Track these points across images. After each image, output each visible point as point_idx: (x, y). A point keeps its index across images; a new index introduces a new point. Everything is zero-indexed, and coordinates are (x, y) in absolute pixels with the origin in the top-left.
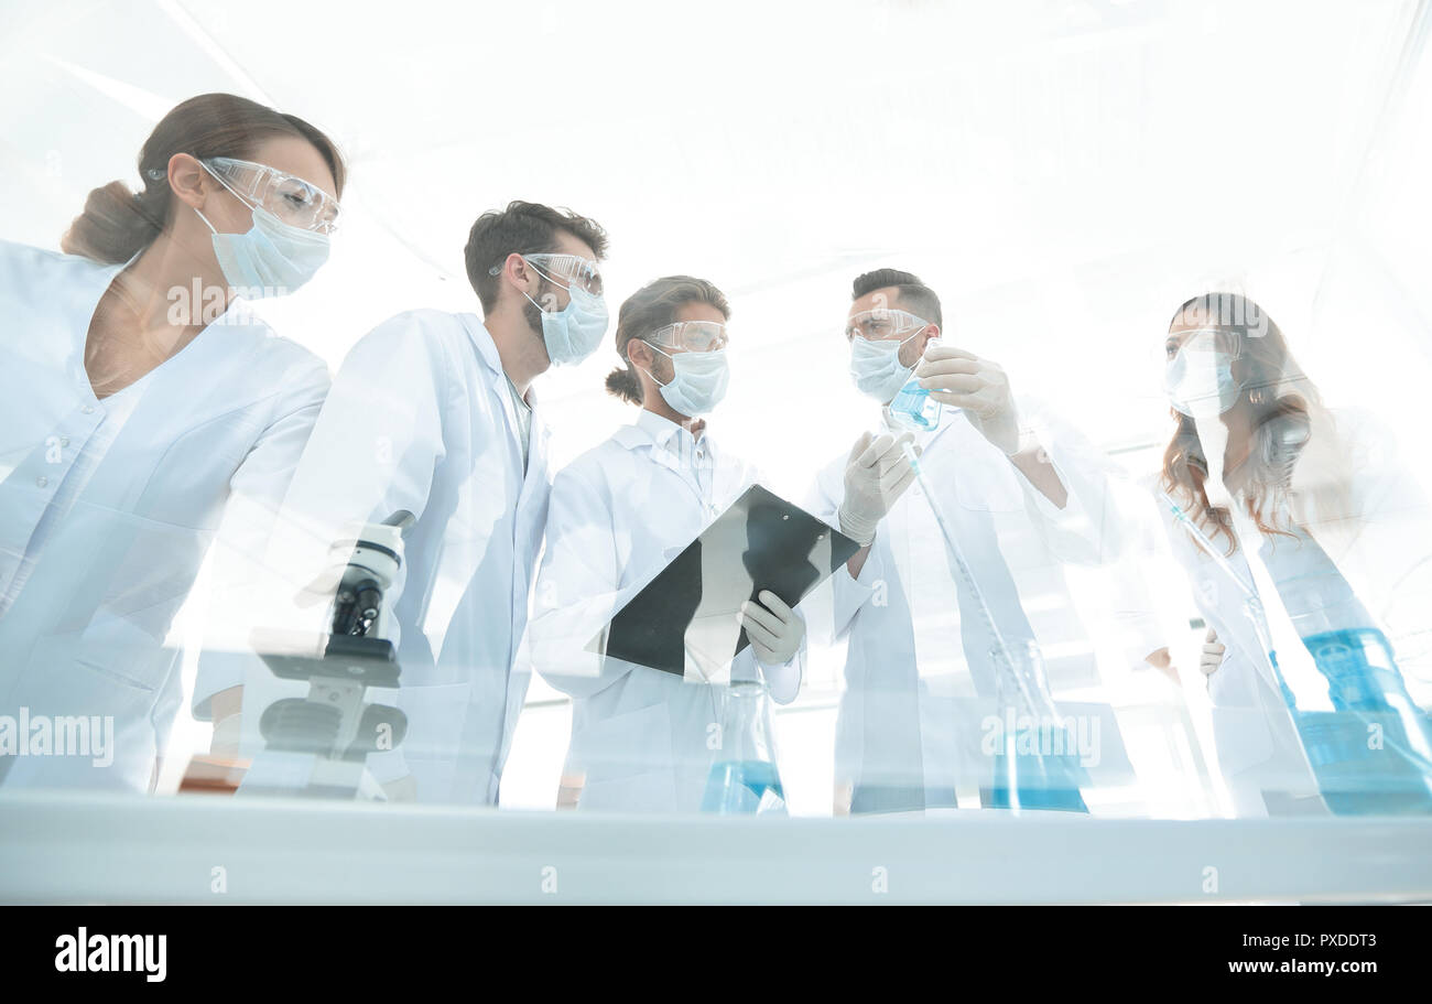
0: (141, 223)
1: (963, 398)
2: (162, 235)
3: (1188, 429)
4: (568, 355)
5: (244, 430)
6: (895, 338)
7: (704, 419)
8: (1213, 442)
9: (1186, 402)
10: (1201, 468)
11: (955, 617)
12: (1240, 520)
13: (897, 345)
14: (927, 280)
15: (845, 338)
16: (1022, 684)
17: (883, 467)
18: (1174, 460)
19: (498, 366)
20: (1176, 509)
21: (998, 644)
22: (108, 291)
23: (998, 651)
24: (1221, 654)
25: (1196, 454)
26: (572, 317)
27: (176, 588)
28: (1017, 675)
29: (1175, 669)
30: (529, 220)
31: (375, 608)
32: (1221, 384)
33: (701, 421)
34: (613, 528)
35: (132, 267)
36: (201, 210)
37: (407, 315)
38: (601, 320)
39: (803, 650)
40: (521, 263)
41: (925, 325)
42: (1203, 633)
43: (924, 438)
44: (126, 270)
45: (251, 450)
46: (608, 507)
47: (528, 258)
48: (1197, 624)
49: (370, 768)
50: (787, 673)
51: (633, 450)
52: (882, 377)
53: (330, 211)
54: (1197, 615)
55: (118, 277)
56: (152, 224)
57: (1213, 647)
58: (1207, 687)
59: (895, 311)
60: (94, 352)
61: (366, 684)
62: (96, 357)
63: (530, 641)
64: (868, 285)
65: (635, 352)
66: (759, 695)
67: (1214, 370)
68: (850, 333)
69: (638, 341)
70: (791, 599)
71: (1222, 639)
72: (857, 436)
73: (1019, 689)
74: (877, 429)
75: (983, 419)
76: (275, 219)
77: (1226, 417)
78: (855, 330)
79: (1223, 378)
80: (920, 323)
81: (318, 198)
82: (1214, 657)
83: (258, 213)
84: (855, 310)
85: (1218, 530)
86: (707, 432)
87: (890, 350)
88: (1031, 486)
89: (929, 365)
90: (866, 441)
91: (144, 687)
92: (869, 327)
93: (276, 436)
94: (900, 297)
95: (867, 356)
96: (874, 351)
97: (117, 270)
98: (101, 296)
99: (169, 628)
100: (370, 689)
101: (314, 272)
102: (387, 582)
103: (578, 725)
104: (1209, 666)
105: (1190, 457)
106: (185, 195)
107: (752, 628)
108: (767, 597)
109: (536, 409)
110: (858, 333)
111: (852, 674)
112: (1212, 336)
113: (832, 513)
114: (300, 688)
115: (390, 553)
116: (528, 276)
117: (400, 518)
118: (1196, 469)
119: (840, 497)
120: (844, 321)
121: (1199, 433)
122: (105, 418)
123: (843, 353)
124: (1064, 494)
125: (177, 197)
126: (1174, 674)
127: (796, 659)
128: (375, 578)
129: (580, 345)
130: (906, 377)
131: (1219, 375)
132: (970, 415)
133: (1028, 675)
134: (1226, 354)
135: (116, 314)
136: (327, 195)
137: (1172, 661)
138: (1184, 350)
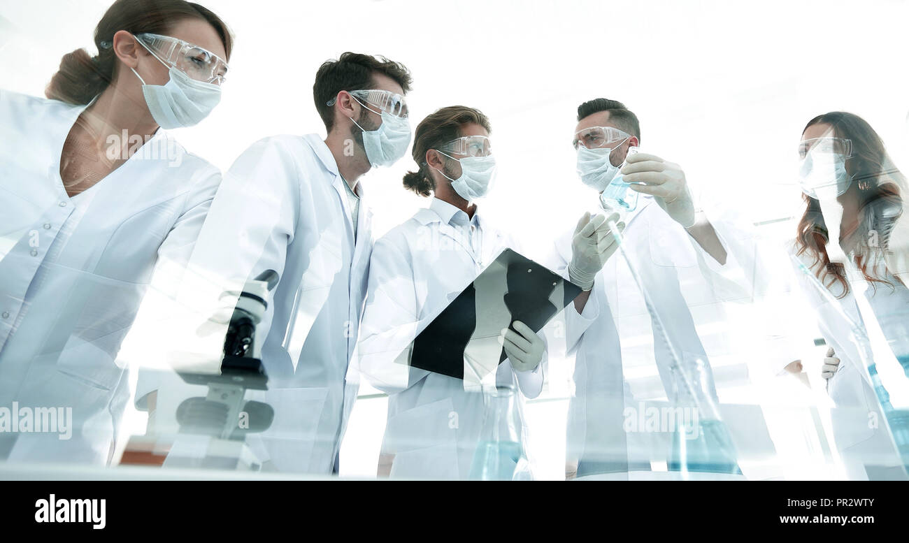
0: (97, 78)
1: (653, 188)
2: (110, 86)
3: (814, 208)
4: (382, 160)
5: (167, 216)
6: (607, 146)
7: (476, 204)
8: (833, 217)
9: (813, 189)
10: (824, 235)
11: (649, 339)
12: (851, 271)
13: (609, 151)
14: (630, 106)
15: (573, 147)
16: (692, 390)
17: (600, 236)
18: (805, 230)
19: (335, 169)
20: (802, 266)
21: (675, 361)
22: (75, 124)
23: (675, 366)
24: (837, 365)
25: (820, 225)
26: (384, 134)
27: (123, 321)
28: (688, 383)
29: (806, 373)
30: (354, 66)
31: (250, 337)
32: (838, 176)
33: (474, 205)
34: (413, 278)
35: (91, 107)
36: (136, 68)
37: (267, 139)
38: (405, 135)
39: (544, 361)
40: (348, 97)
41: (628, 137)
42: (824, 350)
43: (626, 217)
44: (86, 109)
45: (171, 230)
46: (410, 263)
47: (353, 94)
48: (820, 342)
49: (248, 445)
50: (534, 377)
51: (427, 225)
52: (599, 174)
53: (221, 69)
54: (820, 336)
55: (82, 114)
56: (103, 78)
57: (832, 360)
58: (827, 388)
59: (607, 128)
60: (66, 165)
61: (245, 388)
62: (67, 168)
63: (359, 355)
64: (587, 110)
65: (432, 158)
66: (511, 396)
67: (833, 166)
68: (576, 143)
69: (433, 150)
70: (536, 327)
71: (837, 355)
72: (581, 215)
73: (689, 393)
74: (596, 210)
75: (668, 203)
76: (183, 75)
77: (841, 199)
78: (580, 141)
79: (839, 171)
80: (624, 135)
81: (213, 60)
82: (832, 367)
83: (173, 71)
84: (579, 128)
85: (835, 279)
86: (478, 213)
87: (604, 156)
88: (702, 250)
89: (629, 166)
90: (587, 218)
91: (104, 388)
92: (590, 139)
93: (188, 220)
94: (610, 118)
95: (588, 160)
96: (593, 156)
97: (80, 109)
98: (71, 127)
99: (120, 348)
100: (248, 391)
101: (211, 109)
102: (258, 320)
103: (392, 413)
104: (828, 373)
105: (816, 227)
106: (125, 59)
107: (509, 347)
108: (518, 325)
109: (362, 198)
110: (581, 144)
111: (578, 378)
112: (832, 142)
113: (564, 268)
114: (202, 391)
115: (260, 300)
116: (353, 106)
117: (268, 276)
118: (821, 236)
119: (569, 256)
120: (572, 136)
121: (822, 210)
122: (74, 210)
123: (571, 157)
124: (725, 254)
125: (119, 60)
126: (805, 378)
127: (540, 367)
128: (250, 316)
129: (390, 154)
130: (615, 173)
131: (837, 169)
132: (659, 200)
133: (696, 383)
134: (841, 155)
135: (81, 139)
136: (220, 58)
137: (803, 369)
138: (811, 151)
